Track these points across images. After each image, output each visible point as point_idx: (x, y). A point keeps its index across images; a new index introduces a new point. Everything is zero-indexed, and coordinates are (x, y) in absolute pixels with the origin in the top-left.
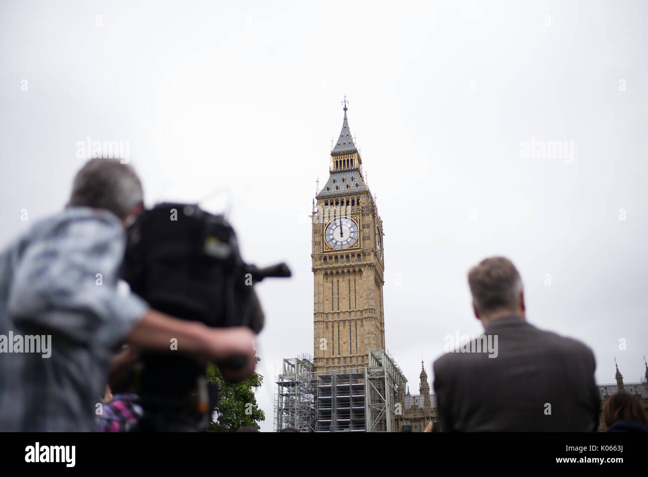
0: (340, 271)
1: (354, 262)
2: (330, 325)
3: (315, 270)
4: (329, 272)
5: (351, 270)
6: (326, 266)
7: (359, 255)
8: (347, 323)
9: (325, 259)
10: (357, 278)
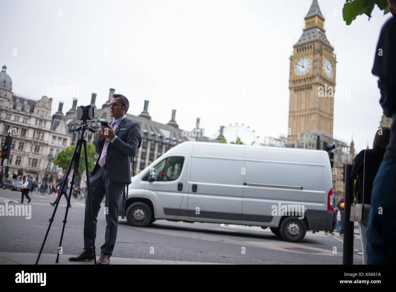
0: (301, 88)
1: (308, 82)
2: (296, 117)
3: (290, 88)
4: (296, 89)
5: (307, 87)
6: (294, 86)
7: (310, 78)
8: (304, 117)
9: (294, 82)
10: (310, 91)
